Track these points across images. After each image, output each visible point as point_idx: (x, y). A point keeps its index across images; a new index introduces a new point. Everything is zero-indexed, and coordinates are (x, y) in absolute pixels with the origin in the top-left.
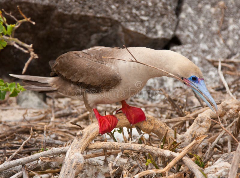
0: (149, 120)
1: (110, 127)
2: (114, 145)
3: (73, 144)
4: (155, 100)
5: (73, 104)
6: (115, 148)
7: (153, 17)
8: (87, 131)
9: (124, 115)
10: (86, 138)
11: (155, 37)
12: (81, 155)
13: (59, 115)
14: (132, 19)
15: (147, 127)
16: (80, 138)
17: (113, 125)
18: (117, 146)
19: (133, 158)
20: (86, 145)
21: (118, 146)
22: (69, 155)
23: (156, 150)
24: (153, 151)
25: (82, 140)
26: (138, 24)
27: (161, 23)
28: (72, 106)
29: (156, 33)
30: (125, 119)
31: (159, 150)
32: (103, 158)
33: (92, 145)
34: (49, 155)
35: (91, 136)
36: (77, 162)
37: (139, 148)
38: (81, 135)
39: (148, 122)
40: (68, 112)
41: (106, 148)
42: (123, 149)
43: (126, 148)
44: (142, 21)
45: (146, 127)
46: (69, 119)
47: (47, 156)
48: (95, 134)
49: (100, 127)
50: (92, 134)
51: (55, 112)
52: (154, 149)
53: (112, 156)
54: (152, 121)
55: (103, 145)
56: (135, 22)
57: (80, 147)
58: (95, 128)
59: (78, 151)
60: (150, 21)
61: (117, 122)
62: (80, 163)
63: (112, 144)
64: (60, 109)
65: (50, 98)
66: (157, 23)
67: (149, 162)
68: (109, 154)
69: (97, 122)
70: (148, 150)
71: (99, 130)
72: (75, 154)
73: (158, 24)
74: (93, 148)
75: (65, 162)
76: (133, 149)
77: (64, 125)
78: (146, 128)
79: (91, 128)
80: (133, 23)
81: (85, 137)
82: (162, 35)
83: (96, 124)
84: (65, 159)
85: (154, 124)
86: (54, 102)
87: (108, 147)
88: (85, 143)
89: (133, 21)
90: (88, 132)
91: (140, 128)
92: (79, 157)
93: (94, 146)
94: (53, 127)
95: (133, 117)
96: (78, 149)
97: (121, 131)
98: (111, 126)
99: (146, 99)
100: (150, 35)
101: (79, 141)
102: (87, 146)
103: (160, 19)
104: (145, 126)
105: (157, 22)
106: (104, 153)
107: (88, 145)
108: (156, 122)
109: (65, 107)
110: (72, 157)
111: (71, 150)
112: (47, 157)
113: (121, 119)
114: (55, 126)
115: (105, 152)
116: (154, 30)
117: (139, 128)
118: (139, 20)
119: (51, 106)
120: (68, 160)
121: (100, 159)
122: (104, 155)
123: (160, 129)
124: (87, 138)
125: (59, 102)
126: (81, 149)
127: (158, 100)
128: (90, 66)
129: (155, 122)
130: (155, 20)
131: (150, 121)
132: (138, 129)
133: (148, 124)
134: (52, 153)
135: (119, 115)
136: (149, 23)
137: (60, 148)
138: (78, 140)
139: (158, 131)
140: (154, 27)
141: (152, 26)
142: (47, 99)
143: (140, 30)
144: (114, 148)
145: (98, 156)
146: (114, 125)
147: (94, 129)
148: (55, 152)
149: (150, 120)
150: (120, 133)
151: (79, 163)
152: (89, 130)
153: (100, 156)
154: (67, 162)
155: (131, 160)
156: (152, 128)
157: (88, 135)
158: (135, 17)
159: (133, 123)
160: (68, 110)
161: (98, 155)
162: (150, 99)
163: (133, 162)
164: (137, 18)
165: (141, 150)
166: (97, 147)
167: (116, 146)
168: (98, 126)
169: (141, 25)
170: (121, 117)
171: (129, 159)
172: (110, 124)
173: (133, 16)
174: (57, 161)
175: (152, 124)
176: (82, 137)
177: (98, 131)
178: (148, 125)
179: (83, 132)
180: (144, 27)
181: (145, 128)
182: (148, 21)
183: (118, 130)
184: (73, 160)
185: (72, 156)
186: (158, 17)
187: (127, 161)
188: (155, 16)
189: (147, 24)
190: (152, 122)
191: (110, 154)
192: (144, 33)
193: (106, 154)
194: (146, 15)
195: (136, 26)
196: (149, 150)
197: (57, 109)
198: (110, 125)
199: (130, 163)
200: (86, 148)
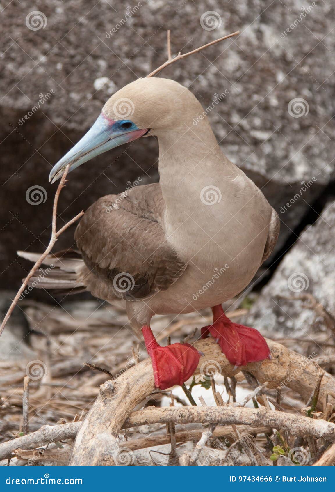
0: (276, 354)
1: (182, 371)
2: (193, 411)
3: (93, 412)
4: (292, 329)
5: (95, 347)
6: (196, 419)
7: (281, 132)
8: (125, 382)
9: (214, 343)
10: (125, 397)
11: (287, 179)
12: (112, 438)
13: (62, 370)
14: (231, 138)
15: (272, 372)
16: (108, 398)
17: (189, 367)
18: (199, 413)
19: (240, 447)
20: (123, 415)
21: (203, 414)
22: (84, 438)
23: (294, 421)
24: (288, 423)
25: (114, 403)
26: (246, 149)
27: (302, 147)
28: (92, 350)
29: (290, 169)
30: (218, 353)
31: (300, 420)
32: (167, 448)
33: (138, 415)
34: (36, 443)
35: (135, 393)
36: (103, 455)
37: (251, 417)
38: (112, 391)
39: (274, 360)
40: (83, 364)
41: (172, 421)
42: (215, 421)
43: (221, 418)
44: (256, 143)
45: (270, 373)
46: (84, 378)
47: (31, 446)
48: (144, 389)
49: (156, 372)
50: (137, 388)
51: (53, 363)
52: (289, 419)
53: (189, 444)
54: (284, 355)
55: (165, 413)
56: (238, 144)
57: (109, 420)
58: (145, 374)
59: (105, 428)
60: (277, 143)
61: (199, 360)
62: (111, 456)
63: (186, 411)
64: (63, 358)
65: (39, 335)
66: (292, 147)
67: (278, 453)
68: (181, 438)
69: (149, 360)
70: (275, 421)
71: (153, 378)
72: (98, 436)
73: (296, 148)
74: (142, 421)
75: (73, 456)
76: (237, 419)
77: (76, 393)
78: (268, 373)
79: (136, 374)
80: (235, 148)
81: (122, 395)
82: (305, 174)
83: (147, 364)
84: (75, 449)
85: (288, 364)
86: (48, 344)
87: (178, 418)
88: (121, 410)
89: (233, 143)
90: (128, 383)
91: (255, 375)
92: (107, 442)
93: (143, 416)
94: (49, 396)
95: (239, 348)
96: (104, 423)
97: (208, 383)
98: (185, 370)
99: (271, 329)
100: (276, 176)
101: (108, 405)
102: (127, 419)
103: (299, 137)
104: (267, 370)
105: (294, 143)
106: (170, 436)
107: (130, 415)
108: (294, 359)
109: (76, 350)
110: (92, 443)
111: (88, 427)
112: (31, 448)
113: (206, 352)
114: (53, 395)
115: (171, 434)
116: (286, 163)
117: (253, 376)
118: (248, 141)
119: (41, 353)
120: (81, 451)
121: (160, 451)
122: (169, 442)
123: (303, 377)
124: (127, 398)
125: (62, 344)
126: (113, 424)
127: (299, 329)
128: (129, 229)
129: (290, 358)
130: (288, 139)
131: (278, 357)
132: (251, 378)
133: (275, 363)
134: (43, 437)
135: (203, 343)
136: (274, 147)
137: (61, 425)
138: (105, 404)
139: (298, 382)
140: (286, 157)
141: (280, 153)
142: (34, 339)
143: (253, 164)
144: (193, 419)
145: (155, 445)
146: (191, 367)
147: (143, 376)
148: (50, 435)
149: (279, 354)
150: (207, 387)
151: (109, 456)
152: (130, 380)
153: (160, 443)
154: (80, 455)
155: (236, 453)
156: (284, 374)
157: (128, 390)
158: (237, 134)
159: (239, 362)
160: (82, 358)
161: (154, 441)
162: (281, 325)
163: (240, 458)
164: (243, 135)
165: (257, 421)
166: (152, 420)
167: (196, 414)
168: (153, 370)
169: (252, 151)
170: (207, 347)
171: (230, 451)
172: (182, 364)
173: (234, 131)
174: (55, 459)
175: (282, 364)
176: (113, 396)
177: (153, 381)
178: (274, 367)
179: (115, 382)
180: (260, 156)
181: (267, 375)
182: (270, 141)
183: (201, 382)
184: (93, 449)
185: (91, 441)
186: (296, 132)
187: (225, 456)
188: (288, 130)
189: (267, 149)
190: (283, 359)
191: (183, 439)
192: (263, 171)
193: (173, 438)
194: (264, 128)
195: (242, 155)
196: (277, 422)
197: (56, 359)
198: (182, 367)
199: (233, 459)
200: (123, 421)
